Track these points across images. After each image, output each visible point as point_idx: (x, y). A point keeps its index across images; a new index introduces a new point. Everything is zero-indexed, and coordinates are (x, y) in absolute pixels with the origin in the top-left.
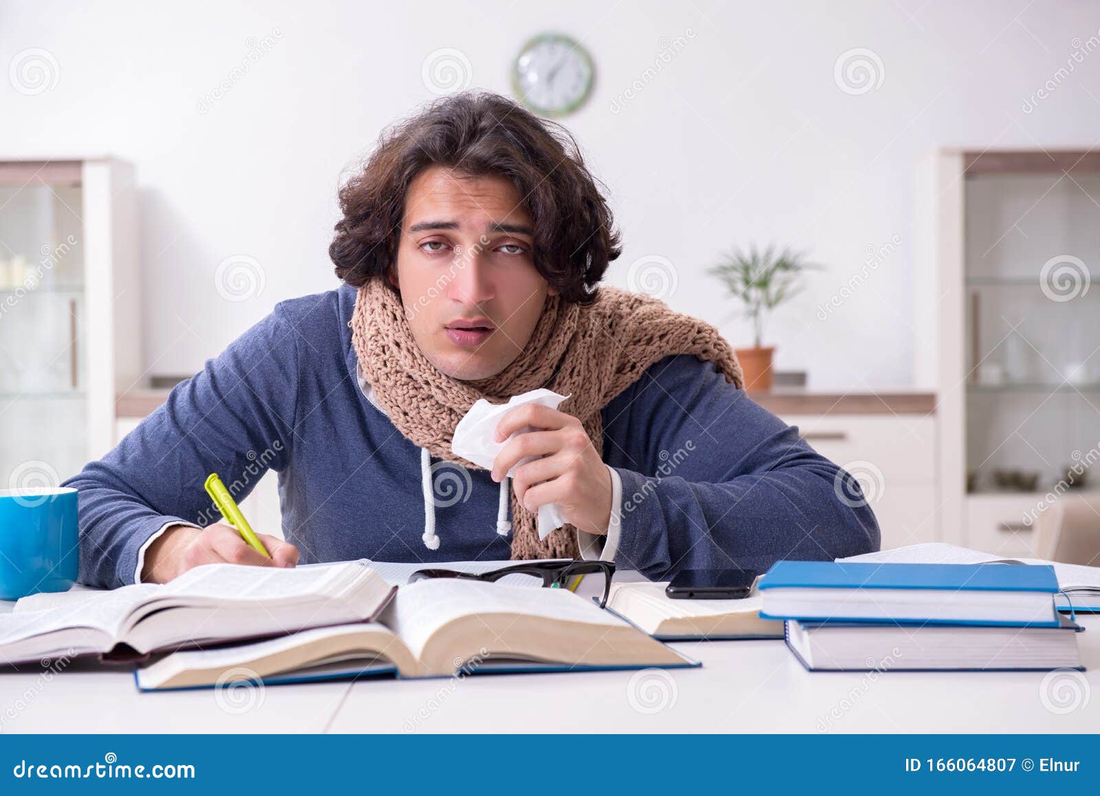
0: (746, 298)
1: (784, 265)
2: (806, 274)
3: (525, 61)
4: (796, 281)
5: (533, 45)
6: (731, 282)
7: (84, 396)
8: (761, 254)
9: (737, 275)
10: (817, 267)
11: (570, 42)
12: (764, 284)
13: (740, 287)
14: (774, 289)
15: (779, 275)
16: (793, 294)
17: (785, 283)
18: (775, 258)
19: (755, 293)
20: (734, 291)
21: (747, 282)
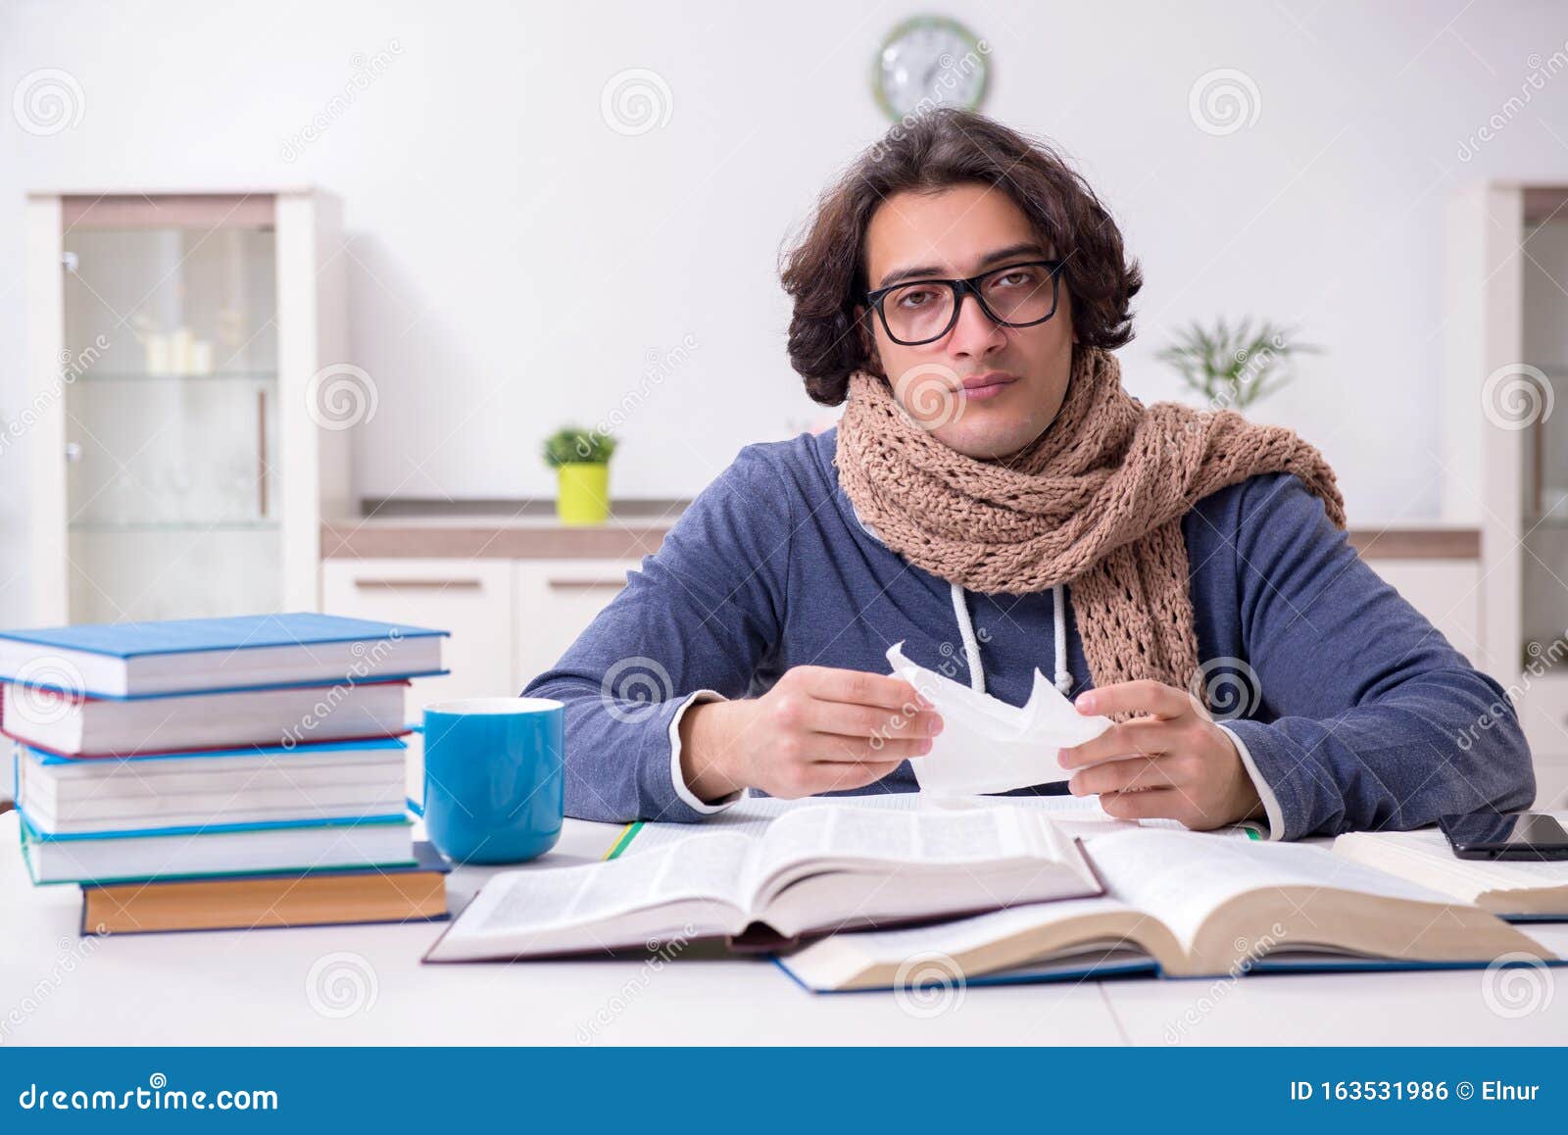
0: (1209, 392)
1: (1262, 345)
2: (1297, 357)
3: (890, 55)
4: (1280, 368)
5: (902, 32)
6: (1187, 370)
7: (276, 526)
8: (1233, 329)
9: (1196, 361)
10: (1313, 350)
11: (957, 29)
12: (1233, 371)
13: (1200, 377)
14: (1246, 380)
15: (1258, 360)
16: (1273, 389)
17: (1264, 371)
18: (1252, 335)
19: (1221, 386)
20: (1194, 384)
21: (1210, 371)
